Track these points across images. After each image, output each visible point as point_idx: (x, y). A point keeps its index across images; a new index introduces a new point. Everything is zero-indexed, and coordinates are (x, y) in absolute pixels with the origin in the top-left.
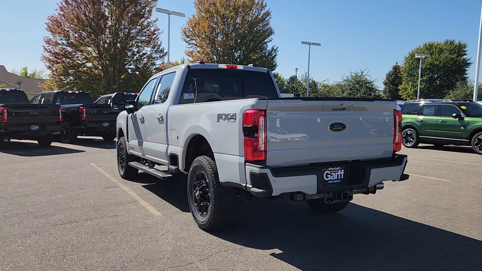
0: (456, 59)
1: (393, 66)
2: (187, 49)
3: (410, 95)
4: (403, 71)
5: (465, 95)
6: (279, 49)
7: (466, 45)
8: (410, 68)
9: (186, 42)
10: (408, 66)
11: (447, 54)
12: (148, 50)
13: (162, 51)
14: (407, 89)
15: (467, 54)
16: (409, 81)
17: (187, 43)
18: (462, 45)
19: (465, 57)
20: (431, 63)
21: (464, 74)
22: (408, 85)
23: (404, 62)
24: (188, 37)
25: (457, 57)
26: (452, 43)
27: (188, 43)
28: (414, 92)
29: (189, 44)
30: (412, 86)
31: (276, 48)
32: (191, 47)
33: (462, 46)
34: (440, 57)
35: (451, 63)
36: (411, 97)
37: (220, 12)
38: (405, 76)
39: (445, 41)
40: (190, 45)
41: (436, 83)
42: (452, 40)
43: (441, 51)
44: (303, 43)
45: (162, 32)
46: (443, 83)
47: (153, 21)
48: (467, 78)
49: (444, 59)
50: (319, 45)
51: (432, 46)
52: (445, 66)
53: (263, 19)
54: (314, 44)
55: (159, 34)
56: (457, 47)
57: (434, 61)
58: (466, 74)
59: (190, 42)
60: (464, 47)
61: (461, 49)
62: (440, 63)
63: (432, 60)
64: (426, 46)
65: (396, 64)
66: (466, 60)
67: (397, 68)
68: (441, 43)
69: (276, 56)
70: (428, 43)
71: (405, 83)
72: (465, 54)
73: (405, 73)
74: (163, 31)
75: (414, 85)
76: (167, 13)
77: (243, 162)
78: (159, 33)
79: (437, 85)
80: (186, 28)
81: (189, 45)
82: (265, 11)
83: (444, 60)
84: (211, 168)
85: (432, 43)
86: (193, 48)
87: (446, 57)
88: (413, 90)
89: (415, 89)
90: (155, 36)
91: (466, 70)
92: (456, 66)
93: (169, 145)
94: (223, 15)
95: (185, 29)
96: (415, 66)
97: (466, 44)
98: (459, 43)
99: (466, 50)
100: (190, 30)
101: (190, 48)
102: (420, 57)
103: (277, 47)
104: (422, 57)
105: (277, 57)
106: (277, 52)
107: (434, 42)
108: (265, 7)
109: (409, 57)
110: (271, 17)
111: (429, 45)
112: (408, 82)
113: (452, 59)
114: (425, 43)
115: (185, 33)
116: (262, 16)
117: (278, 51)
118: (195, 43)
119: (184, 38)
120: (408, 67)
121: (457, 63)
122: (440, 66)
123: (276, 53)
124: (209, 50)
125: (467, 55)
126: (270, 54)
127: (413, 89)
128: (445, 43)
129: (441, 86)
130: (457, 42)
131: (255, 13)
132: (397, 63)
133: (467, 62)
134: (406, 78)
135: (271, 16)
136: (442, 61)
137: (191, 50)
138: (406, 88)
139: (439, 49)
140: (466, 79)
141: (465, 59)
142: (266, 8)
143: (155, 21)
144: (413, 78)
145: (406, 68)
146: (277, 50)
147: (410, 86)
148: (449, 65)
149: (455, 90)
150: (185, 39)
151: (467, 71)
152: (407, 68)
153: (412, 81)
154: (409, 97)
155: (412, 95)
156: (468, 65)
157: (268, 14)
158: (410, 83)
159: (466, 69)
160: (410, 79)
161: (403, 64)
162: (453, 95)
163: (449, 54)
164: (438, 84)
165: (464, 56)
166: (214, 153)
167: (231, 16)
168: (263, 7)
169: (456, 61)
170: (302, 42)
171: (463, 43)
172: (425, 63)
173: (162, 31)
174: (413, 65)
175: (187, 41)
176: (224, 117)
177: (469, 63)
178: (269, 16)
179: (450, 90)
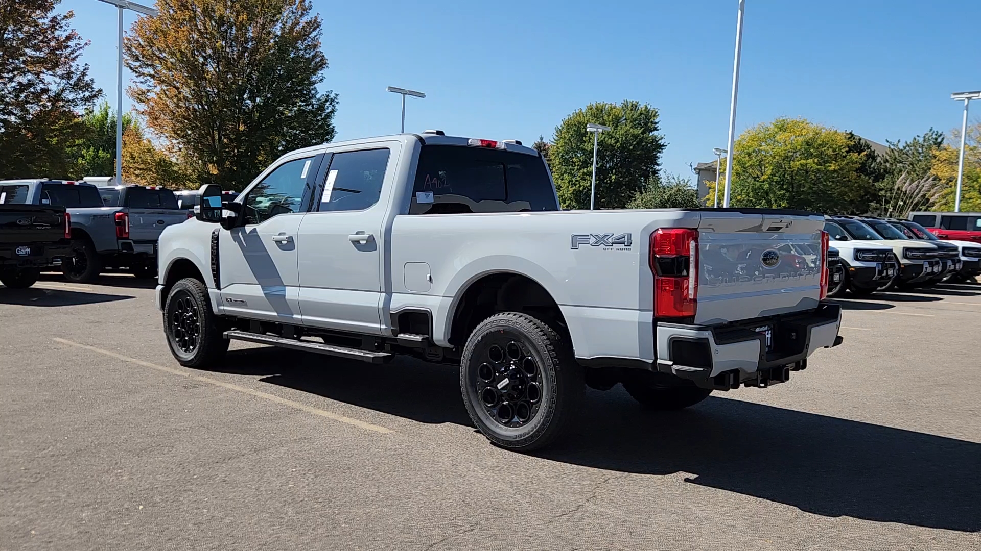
0: (642, 136)
1: (536, 144)
2: (133, 86)
3: (565, 199)
4: (554, 154)
5: (660, 201)
6: (339, 99)
7: (656, 112)
8: (565, 148)
9: (131, 68)
10: (563, 144)
11: (628, 127)
12: (52, 81)
13: (88, 86)
14: (561, 187)
15: (658, 128)
16: (564, 172)
17: (134, 71)
18: (651, 112)
19: (655, 133)
20: (602, 141)
21: (654, 165)
22: (562, 179)
23: (555, 137)
24: (137, 59)
25: (643, 133)
26: (634, 107)
27: (136, 72)
28: (573, 193)
29: (137, 74)
30: (569, 182)
31: (335, 96)
32: (143, 80)
33: (650, 114)
34: (616, 132)
35: (634, 143)
36: (567, 203)
37: (214, 11)
38: (557, 163)
39: (623, 102)
40: (140, 76)
41: (609, 178)
42: (634, 103)
43: (616, 122)
44: (392, 89)
45: (86, 44)
46: (621, 179)
47: (62, 16)
48: (658, 170)
49: (622, 134)
50: (422, 96)
51: (602, 111)
52: (623, 147)
53: (304, 35)
54: (412, 93)
55: (81, 48)
56: (643, 116)
57: (606, 139)
58: (658, 165)
59: (140, 70)
60: (654, 116)
61: (649, 120)
62: (616, 143)
63: (603, 137)
64: (591, 109)
65: (539, 141)
66: (657, 140)
67: (542, 149)
68: (617, 105)
69: (332, 112)
70: (594, 105)
71: (557, 176)
72: (655, 129)
73: (556, 157)
74: (90, 41)
75: (572, 181)
76: (116, 6)
77: (651, 320)
78: (79, 45)
79: (611, 181)
80: (131, 38)
81: (137, 76)
82: (310, 19)
83: (622, 138)
84: (543, 335)
85: (602, 104)
86: (148, 83)
87: (626, 132)
88: (571, 190)
89: (574, 188)
90: (69, 50)
91: (657, 157)
92: (641, 149)
93: (392, 293)
94: (221, 17)
95: (129, 40)
96: (574, 145)
97: (656, 110)
98: (646, 107)
99: (656, 121)
100: (140, 44)
101: (141, 82)
102: (595, 130)
103: (337, 95)
104: (599, 130)
105: (336, 113)
106: (337, 105)
107: (605, 103)
108: (310, 9)
109: (563, 128)
110: (322, 31)
111: (597, 109)
112: (562, 175)
113: (635, 136)
114: (589, 105)
115: (129, 49)
116: (303, 28)
117: (337, 103)
118: (153, 73)
119: (127, 60)
120: (562, 146)
121: (643, 144)
122: (616, 148)
123: (333, 106)
124: (186, 92)
125: (658, 130)
126: (321, 107)
127: (572, 187)
128: (623, 107)
129: (618, 184)
130: (642, 106)
131: (288, 21)
132: (541, 139)
133: (659, 142)
134: (559, 166)
135: (322, 29)
136: (620, 139)
137: (144, 87)
138: (559, 186)
139: (614, 117)
140: (657, 173)
141: (656, 137)
142: (310, 11)
143: (65, 17)
144: (571, 167)
145: (558, 148)
146: (337, 101)
147: (566, 181)
148: (631, 147)
149: (644, 192)
150: (128, 62)
151: (659, 158)
152: (561, 148)
153: (569, 173)
154: (565, 203)
155: (570, 198)
156: (660, 147)
157: (315, 25)
158: (566, 176)
159: (658, 154)
160: (566, 169)
161: (554, 141)
162: (642, 200)
163: (631, 127)
164: (613, 180)
165: (653, 132)
166: (560, 307)
167: (241, 23)
168: (305, 11)
169: (641, 141)
170: (390, 88)
171: (652, 109)
172: (591, 141)
173: (88, 42)
174: (570, 144)
175: (132, 66)
176: (592, 240)
177: (662, 144)
178: (318, 29)
179: (636, 191)
